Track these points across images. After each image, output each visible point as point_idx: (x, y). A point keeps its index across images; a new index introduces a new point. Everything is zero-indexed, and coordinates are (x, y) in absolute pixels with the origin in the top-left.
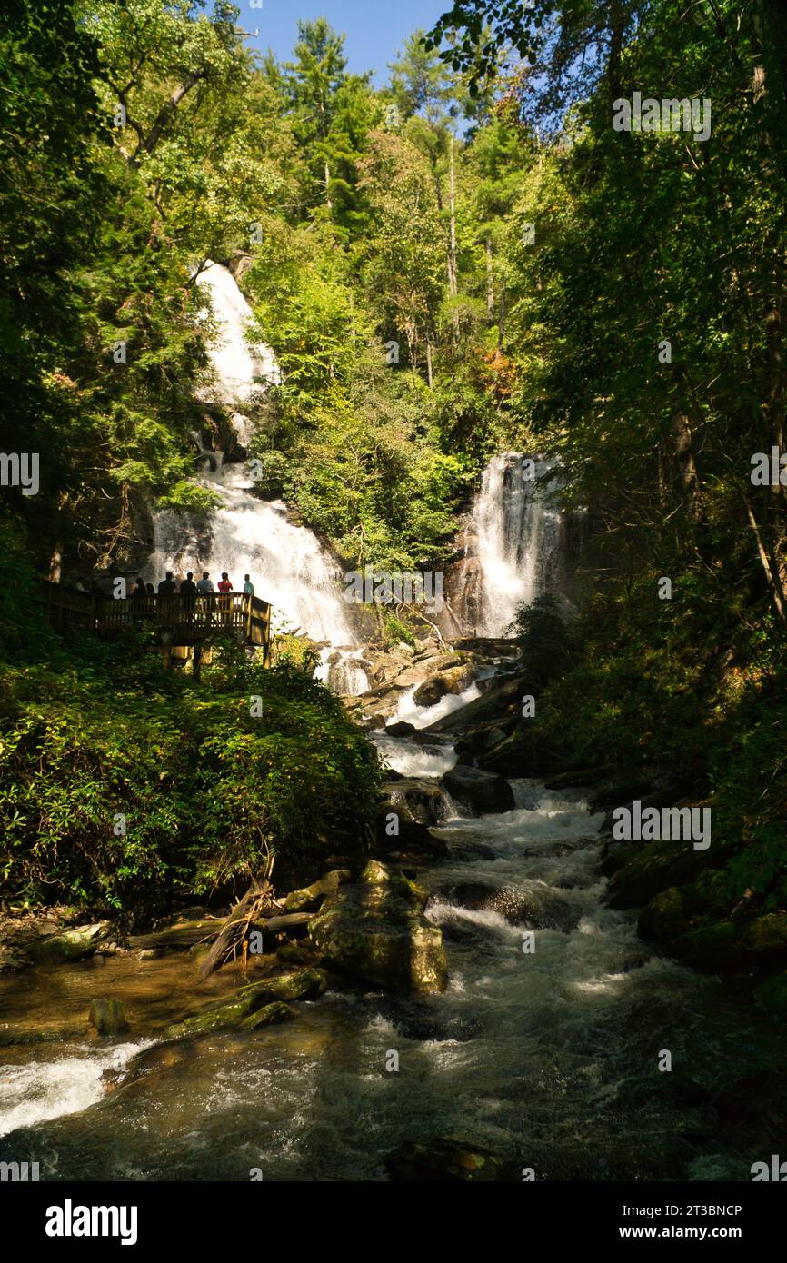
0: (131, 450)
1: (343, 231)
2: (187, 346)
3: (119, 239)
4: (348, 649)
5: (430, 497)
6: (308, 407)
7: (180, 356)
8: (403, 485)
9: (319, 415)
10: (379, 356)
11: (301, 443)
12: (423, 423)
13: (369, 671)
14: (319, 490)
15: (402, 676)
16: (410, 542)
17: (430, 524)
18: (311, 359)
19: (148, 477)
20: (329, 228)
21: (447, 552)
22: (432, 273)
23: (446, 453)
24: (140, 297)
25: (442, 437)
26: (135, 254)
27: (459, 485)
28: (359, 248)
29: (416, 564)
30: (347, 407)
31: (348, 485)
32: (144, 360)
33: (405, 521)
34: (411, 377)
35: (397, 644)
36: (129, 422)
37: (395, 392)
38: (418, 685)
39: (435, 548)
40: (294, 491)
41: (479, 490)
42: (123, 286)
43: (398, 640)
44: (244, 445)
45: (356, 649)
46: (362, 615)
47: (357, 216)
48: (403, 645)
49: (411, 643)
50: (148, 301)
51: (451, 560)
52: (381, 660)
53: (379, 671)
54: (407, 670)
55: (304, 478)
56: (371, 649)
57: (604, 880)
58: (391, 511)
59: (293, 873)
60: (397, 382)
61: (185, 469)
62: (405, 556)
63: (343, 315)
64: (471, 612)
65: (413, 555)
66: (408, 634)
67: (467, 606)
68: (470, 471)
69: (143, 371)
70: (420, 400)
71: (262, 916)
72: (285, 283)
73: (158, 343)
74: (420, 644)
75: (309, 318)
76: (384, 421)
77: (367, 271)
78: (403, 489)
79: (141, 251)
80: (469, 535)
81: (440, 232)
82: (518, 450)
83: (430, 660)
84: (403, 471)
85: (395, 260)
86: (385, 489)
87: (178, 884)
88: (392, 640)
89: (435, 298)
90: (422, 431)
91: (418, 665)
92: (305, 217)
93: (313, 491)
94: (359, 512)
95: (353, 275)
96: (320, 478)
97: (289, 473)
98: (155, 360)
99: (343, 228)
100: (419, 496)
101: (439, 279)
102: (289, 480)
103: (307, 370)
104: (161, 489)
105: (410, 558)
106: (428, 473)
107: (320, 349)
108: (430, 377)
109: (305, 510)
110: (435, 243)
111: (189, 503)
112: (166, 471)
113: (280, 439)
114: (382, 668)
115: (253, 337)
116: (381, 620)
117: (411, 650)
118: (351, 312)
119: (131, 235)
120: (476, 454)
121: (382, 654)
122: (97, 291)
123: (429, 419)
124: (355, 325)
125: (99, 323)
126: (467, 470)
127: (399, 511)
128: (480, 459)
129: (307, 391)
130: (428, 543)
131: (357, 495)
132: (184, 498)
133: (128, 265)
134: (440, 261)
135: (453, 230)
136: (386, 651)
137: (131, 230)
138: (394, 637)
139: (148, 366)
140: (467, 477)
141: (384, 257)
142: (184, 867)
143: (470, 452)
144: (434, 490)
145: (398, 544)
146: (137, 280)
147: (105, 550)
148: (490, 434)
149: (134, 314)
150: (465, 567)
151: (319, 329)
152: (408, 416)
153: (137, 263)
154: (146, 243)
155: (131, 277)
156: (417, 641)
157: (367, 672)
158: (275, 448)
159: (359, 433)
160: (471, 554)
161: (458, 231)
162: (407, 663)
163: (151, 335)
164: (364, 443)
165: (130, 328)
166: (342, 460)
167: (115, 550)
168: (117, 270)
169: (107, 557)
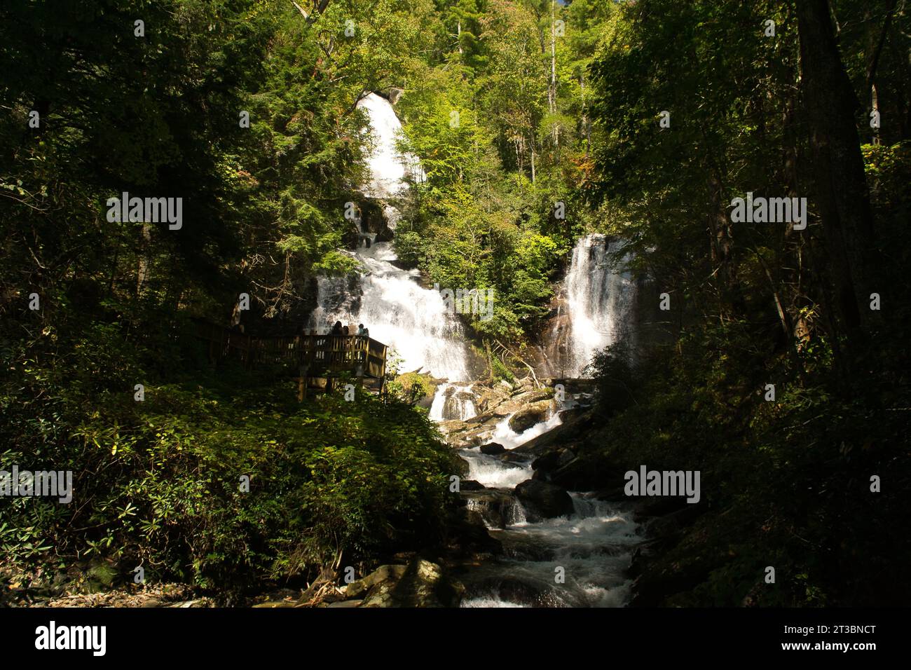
0: (294, 228)
1: (469, 70)
2: (338, 149)
3: (291, 73)
4: (461, 384)
5: (530, 268)
6: (439, 198)
7: (333, 158)
8: (510, 258)
9: (446, 204)
10: (493, 161)
11: (432, 226)
12: (526, 211)
13: (476, 402)
14: (444, 262)
15: (501, 407)
16: (514, 302)
17: (530, 289)
18: (442, 163)
19: (304, 248)
20: (460, 67)
21: (543, 311)
22: (535, 99)
23: (544, 234)
24: (304, 114)
25: (540, 222)
26: (302, 83)
27: (554, 259)
28: (480, 82)
29: (520, 320)
30: (467, 198)
31: (467, 258)
32: (305, 160)
33: (512, 287)
34: (519, 177)
35: (500, 381)
36: (293, 206)
37: (506, 188)
38: (513, 414)
39: (534, 307)
40: (426, 263)
41: (570, 263)
42: (292, 106)
43: (500, 378)
44: (392, 228)
45: (468, 385)
46: (476, 359)
47: (480, 58)
48: (504, 382)
49: (511, 381)
50: (309, 117)
51: (547, 317)
52: (486, 394)
53: (483, 402)
54: (506, 402)
55: (433, 253)
56: (479, 385)
57: (629, 582)
58: (501, 279)
59: (361, 564)
60: (508, 181)
61: (334, 242)
62: (511, 313)
63: (466, 130)
64: (562, 358)
65: (516, 312)
66: (509, 373)
67: (559, 354)
68: (563, 248)
69: (304, 169)
70: (525, 194)
71: (324, 601)
72: (425, 108)
73: (318, 148)
74: (519, 382)
75: (442, 133)
76: (497, 209)
77: (486, 99)
78: (511, 261)
79: (307, 81)
80: (562, 297)
81: (542, 68)
82: (601, 232)
83: (523, 394)
84: (511, 248)
85: (508, 90)
86: (496, 261)
87: (261, 569)
88: (495, 378)
89: (536, 117)
90: (526, 218)
91: (514, 398)
92: (443, 61)
93: (440, 262)
94: (475, 279)
95: (476, 101)
96: (445, 252)
97: (423, 249)
98: (313, 160)
99: (469, 68)
100: (523, 267)
101: (541, 103)
102: (423, 254)
103: (439, 171)
104: (315, 257)
105: (515, 316)
106: (529, 249)
107: (449, 155)
108: (534, 177)
109: (434, 277)
110: (538, 76)
111: (335, 268)
112: (320, 244)
113: (418, 223)
114: (486, 400)
115: (403, 149)
116: (490, 363)
117: (510, 386)
118: (474, 128)
119: (301, 69)
120: (569, 235)
121: (487, 389)
122: (273, 110)
123: (531, 208)
124: (477, 138)
125: (273, 133)
126: (560, 247)
127: (506, 279)
128: (571, 239)
129: (438, 187)
130: (528, 303)
131: (473, 266)
132: (332, 264)
133: (296, 91)
134: (542, 91)
135: (554, 68)
136: (491, 387)
137: (301, 66)
138: (497, 376)
139: (308, 165)
140: (560, 252)
141: (500, 88)
142: (268, 555)
143: (563, 233)
144: (534, 262)
145: (505, 304)
146: (303, 102)
147: (273, 303)
148: (579, 220)
149: (300, 127)
150: (558, 323)
151: (449, 141)
152: (515, 206)
153: (303, 90)
154: (311, 75)
155: (299, 99)
156: (515, 379)
157: (475, 402)
158: (413, 230)
159: (476, 219)
160: (562, 312)
161: (557, 69)
162: (505, 397)
163: (312, 142)
164: (480, 227)
165: (295, 137)
166: (463, 239)
167: (280, 303)
168: (288, 95)
169: (273, 309)
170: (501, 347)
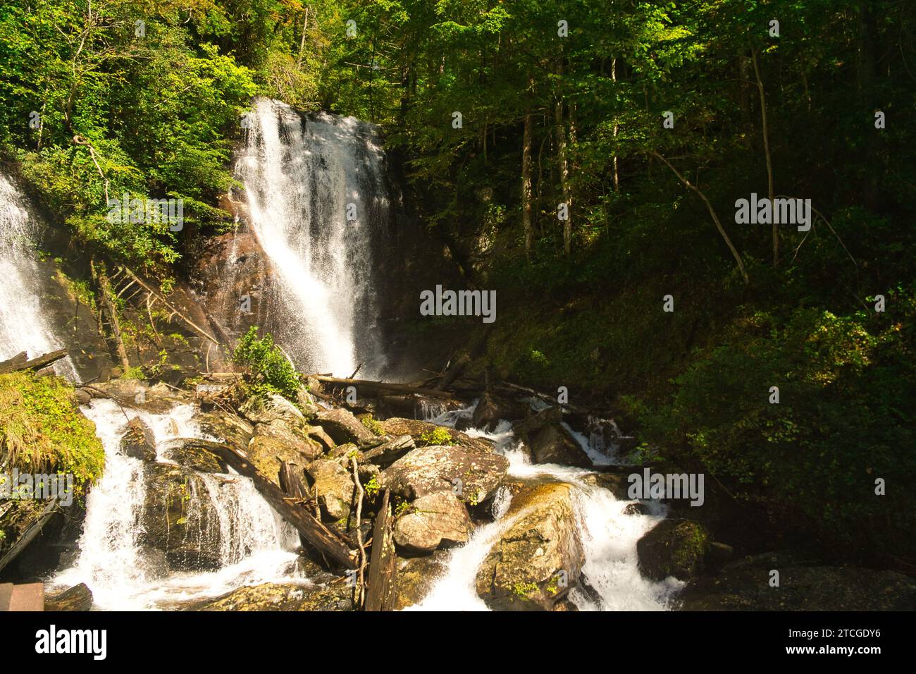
160: (242, 227)
170: (136, 284)
